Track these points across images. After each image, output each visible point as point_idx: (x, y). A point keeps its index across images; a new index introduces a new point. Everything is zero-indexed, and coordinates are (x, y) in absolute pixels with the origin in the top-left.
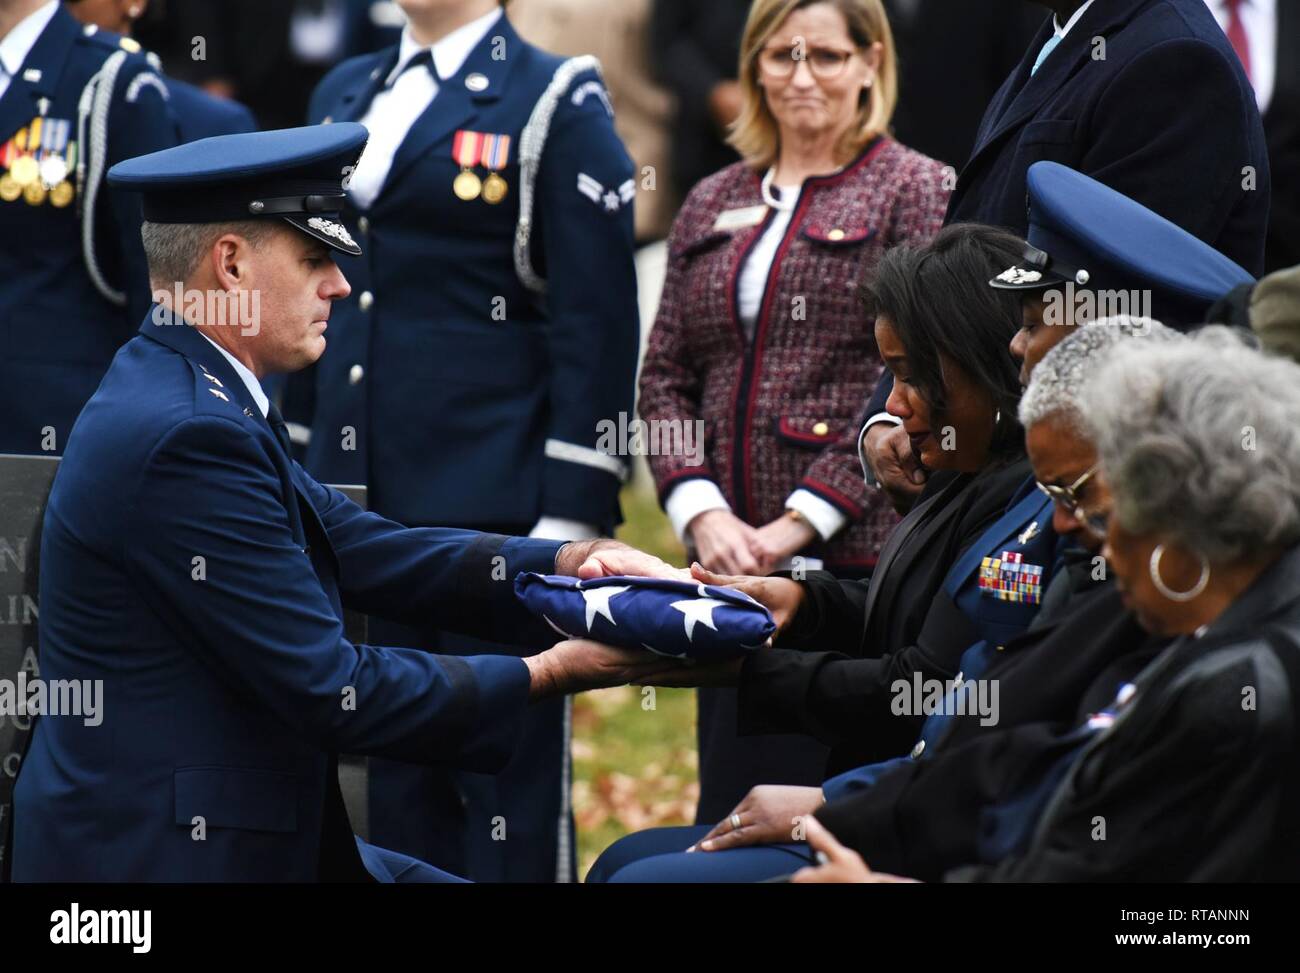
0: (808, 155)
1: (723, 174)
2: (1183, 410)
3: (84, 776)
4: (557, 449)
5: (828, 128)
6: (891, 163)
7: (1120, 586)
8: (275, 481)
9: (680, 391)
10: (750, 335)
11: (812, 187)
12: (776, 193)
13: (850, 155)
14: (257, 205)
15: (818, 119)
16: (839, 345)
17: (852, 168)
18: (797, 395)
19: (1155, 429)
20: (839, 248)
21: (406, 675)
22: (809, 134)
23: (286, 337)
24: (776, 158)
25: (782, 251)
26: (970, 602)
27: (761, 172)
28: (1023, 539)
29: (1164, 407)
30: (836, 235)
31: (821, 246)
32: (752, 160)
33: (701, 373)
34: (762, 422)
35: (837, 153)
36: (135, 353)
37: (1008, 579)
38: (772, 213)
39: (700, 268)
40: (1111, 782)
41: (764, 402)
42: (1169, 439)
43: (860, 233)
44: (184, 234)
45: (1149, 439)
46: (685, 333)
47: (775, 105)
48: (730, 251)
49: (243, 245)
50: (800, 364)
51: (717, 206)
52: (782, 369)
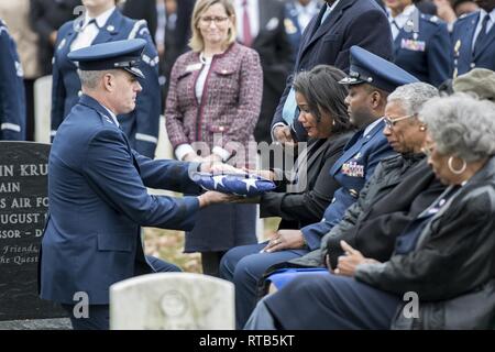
0: (213, 48)
1: (187, 54)
2: (459, 115)
3: (69, 236)
4: (139, 136)
5: (220, 40)
6: (239, 50)
7: (435, 170)
8: (126, 147)
9: (178, 119)
10: (199, 101)
11: (215, 57)
12: (204, 59)
13: (226, 48)
14: (116, 64)
15: (217, 37)
16: (226, 104)
17: (227, 52)
18: (214, 119)
19: (451, 122)
20: (226, 76)
21: (166, 203)
22: (214, 42)
23: (125, 104)
24: (203, 49)
25: (208, 77)
26: (338, 177)
27: (199, 54)
28: (356, 157)
29: (452, 116)
30: (225, 72)
31: (220, 75)
32: (196, 50)
33: (183, 113)
34: (204, 127)
35: (222, 47)
36: (78, 108)
37: (352, 170)
38: (204, 65)
39: (183, 82)
40: (444, 229)
41: (204, 121)
42: (455, 125)
43: (231, 71)
44: (94, 74)
45: (449, 125)
46: (178, 101)
47: (203, 33)
48: (192, 77)
49: (112, 76)
50: (216, 109)
51: (186, 64)
52: (210, 111)
